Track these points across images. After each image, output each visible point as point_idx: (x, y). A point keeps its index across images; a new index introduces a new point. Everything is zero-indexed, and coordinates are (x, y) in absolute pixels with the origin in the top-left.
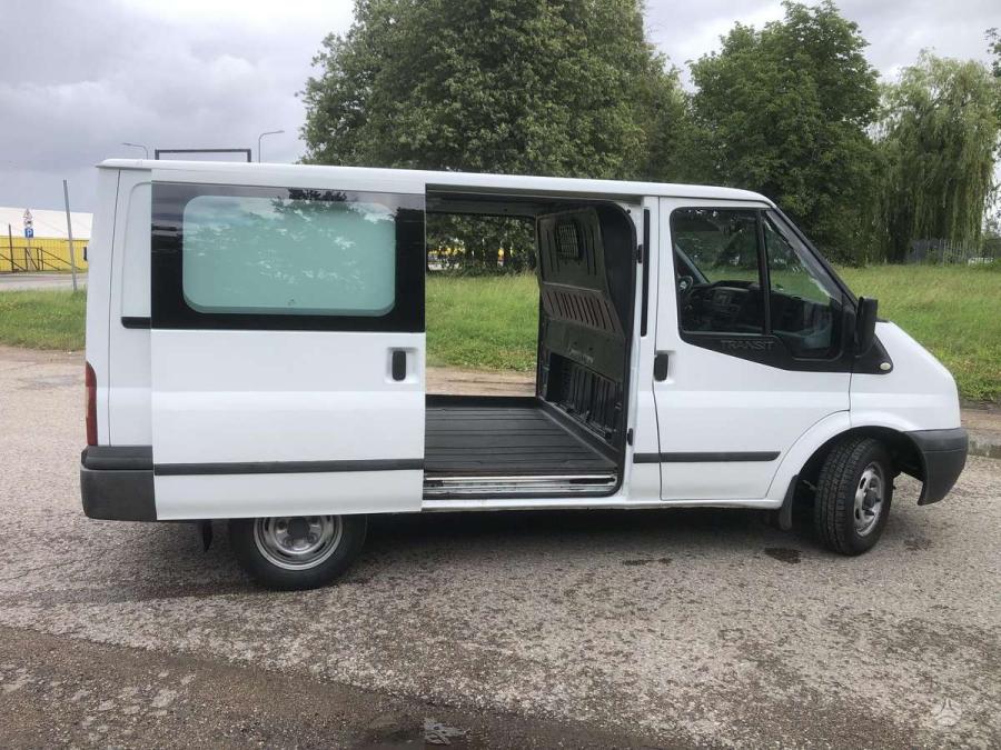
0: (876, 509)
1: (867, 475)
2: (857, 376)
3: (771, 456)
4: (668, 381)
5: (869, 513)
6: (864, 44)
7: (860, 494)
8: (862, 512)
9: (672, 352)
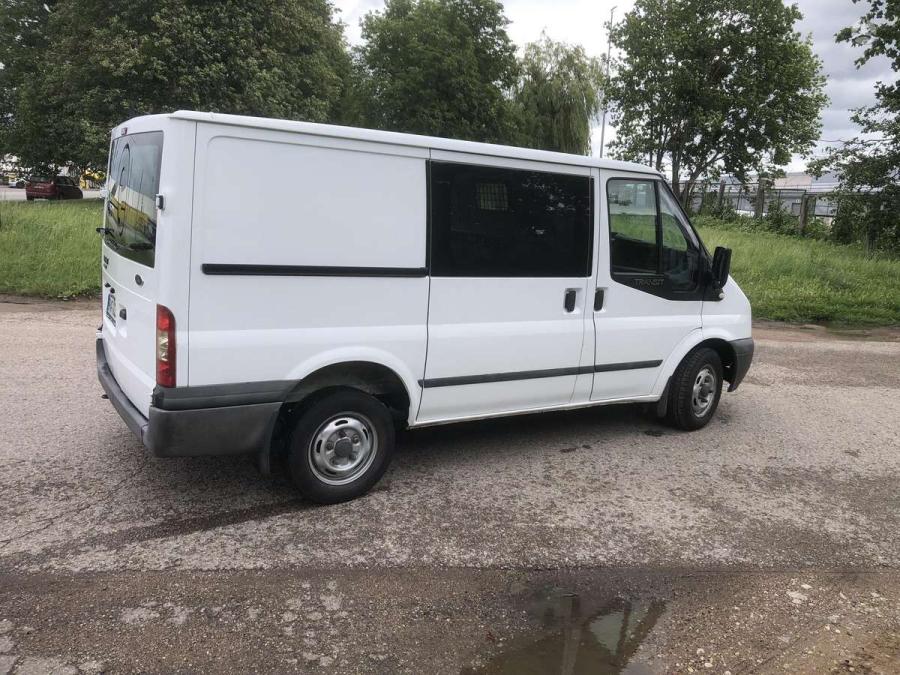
0: (710, 398)
1: (703, 374)
2: (707, 303)
3: (657, 363)
4: (603, 310)
5: (704, 401)
6: (507, 22)
7: (696, 387)
8: (698, 401)
9: (606, 288)
